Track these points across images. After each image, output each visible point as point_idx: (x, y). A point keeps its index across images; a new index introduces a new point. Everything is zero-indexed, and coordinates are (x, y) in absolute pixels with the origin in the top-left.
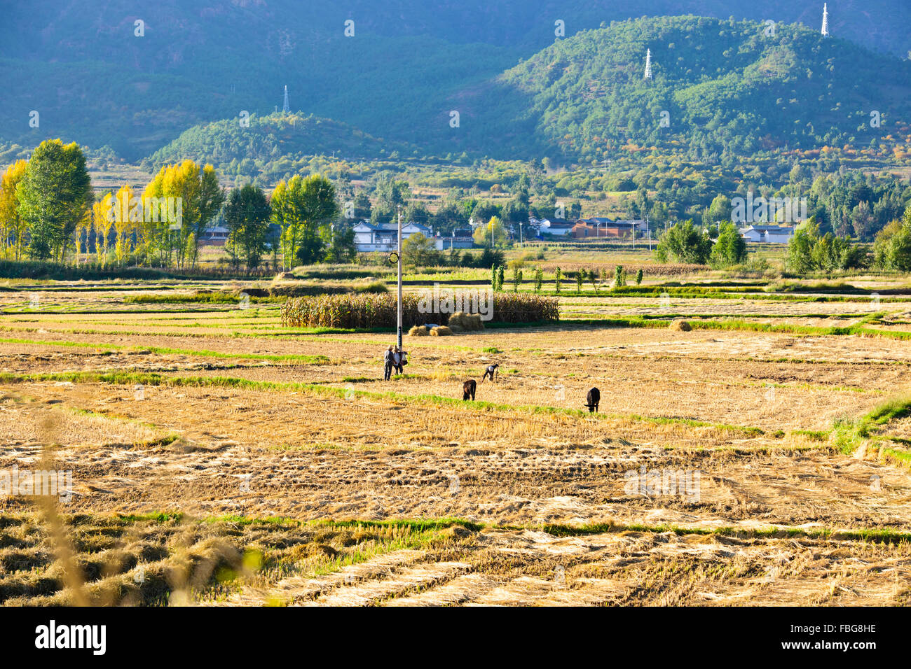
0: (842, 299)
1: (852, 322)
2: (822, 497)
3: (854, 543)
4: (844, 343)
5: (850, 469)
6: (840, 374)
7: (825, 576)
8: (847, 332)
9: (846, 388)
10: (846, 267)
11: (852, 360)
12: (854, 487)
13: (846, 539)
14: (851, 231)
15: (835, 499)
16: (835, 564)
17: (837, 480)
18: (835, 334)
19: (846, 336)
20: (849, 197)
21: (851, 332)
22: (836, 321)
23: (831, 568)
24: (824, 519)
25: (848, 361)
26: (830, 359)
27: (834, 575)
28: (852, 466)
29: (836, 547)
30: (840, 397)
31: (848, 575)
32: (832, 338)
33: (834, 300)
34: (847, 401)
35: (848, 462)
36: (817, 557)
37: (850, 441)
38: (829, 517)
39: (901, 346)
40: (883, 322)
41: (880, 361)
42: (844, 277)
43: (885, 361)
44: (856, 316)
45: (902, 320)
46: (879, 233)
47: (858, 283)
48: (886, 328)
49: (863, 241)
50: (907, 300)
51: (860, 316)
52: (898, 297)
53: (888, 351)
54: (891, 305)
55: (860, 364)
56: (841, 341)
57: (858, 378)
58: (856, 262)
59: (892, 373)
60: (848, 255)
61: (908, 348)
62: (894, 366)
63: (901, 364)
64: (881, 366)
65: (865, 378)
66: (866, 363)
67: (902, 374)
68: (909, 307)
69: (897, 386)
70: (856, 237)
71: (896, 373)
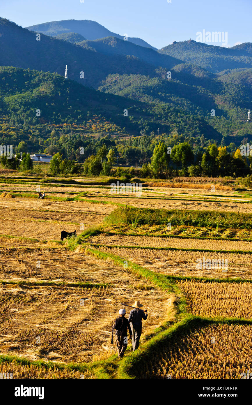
0: (71, 186)
1: (74, 196)
2: (62, 268)
3: (75, 288)
4: (71, 204)
5: (74, 257)
6: (69, 217)
7: (63, 302)
8: (72, 200)
9: (72, 223)
10: (72, 173)
11: (74, 211)
12: (75, 264)
13: (71, 286)
14: (74, 158)
15: (67, 269)
16: (67, 297)
17: (68, 261)
18: (68, 200)
19: (72, 202)
20: (74, 144)
21: (74, 200)
22: (68, 195)
23: (65, 298)
24: (63, 278)
25: (73, 212)
26: (65, 211)
27: (67, 301)
28: (74, 255)
29: (67, 290)
30: (70, 227)
31: (72, 301)
32: (66, 202)
33: (67, 186)
34: (72, 229)
35: (73, 254)
36: (60, 294)
37: (73, 245)
38: (65, 277)
39: (94, 206)
40: (87, 196)
41: (85, 212)
42: (71, 177)
43: (88, 212)
44: (76, 193)
45: (94, 195)
46: (86, 159)
47: (77, 180)
48: (88, 199)
49: (79, 162)
50: (96, 187)
51: (78, 193)
52: (93, 186)
53: (88, 208)
54: (90, 189)
55: (77, 213)
56: (70, 203)
57: (77, 219)
58: (76, 171)
59: (90, 217)
60: (74, 168)
61: (97, 207)
62: (91, 214)
63: (94, 214)
64: (86, 214)
65: (79, 219)
66: (80, 213)
67: (94, 218)
68: (97, 190)
69: (92, 223)
70: (76, 160)
71: (92, 217)
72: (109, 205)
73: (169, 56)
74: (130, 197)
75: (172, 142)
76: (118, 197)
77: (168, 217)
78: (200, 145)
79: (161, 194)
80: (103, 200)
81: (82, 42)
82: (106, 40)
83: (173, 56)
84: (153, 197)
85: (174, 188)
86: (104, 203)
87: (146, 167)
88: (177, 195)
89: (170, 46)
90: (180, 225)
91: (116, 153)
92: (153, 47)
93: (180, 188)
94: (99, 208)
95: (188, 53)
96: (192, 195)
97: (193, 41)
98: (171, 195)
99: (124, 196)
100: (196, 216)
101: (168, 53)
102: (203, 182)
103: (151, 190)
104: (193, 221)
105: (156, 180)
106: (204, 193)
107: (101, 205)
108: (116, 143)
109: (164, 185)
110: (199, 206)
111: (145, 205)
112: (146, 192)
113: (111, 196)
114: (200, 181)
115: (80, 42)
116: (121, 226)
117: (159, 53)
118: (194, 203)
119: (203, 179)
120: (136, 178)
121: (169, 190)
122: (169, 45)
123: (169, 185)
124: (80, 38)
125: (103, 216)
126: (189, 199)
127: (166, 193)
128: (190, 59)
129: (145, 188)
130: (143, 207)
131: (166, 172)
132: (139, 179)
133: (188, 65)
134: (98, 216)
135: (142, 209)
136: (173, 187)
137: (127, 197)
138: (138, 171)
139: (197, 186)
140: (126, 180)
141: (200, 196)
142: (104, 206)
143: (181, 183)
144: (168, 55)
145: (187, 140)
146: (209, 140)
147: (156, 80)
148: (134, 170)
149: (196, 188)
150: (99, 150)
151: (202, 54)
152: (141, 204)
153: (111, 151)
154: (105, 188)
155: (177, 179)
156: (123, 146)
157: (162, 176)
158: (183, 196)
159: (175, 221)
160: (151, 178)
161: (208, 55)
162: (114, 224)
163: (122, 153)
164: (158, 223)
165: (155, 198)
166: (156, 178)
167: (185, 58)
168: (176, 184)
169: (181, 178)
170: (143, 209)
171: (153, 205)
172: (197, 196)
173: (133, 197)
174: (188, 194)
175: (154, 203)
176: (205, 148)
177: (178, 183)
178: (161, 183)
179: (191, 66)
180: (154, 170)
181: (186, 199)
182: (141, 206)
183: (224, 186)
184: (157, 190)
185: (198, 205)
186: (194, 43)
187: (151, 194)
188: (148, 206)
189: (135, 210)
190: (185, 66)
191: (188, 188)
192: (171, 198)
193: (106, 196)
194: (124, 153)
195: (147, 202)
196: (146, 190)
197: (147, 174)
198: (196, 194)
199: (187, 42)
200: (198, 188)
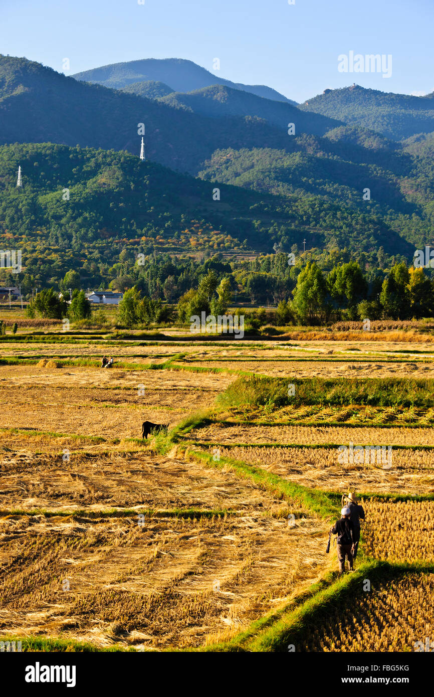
0: (157, 344)
1: (164, 361)
2: (147, 486)
3: (170, 519)
4: (159, 375)
5: (166, 465)
6: (157, 397)
7: (150, 544)
8: (161, 367)
9: (161, 407)
10: (159, 321)
11: (165, 387)
12: (168, 478)
13: (164, 517)
14: (162, 296)
15: (156, 487)
16: (157, 535)
17: (157, 474)
18: (153, 369)
19: (160, 370)
20: (160, 272)
21: (165, 367)
22: (153, 360)
23: (154, 538)
24: (149, 502)
25: (162, 388)
26: (150, 387)
27: (157, 543)
28: (167, 463)
29: (157, 522)
30: (158, 414)
31: (166, 542)
32: (150, 372)
33: (151, 344)
34: (162, 417)
35: (164, 461)
36: (145, 530)
37: (165, 446)
38: (152, 501)
39: (197, 377)
40: (185, 360)
41: (183, 388)
42: (158, 328)
43: (187, 388)
44: (166, 356)
45: (198, 359)
46: (181, 297)
47: (167, 333)
48: (187, 365)
49: (170, 303)
50: (201, 345)
51: (170, 356)
52: (194, 342)
53: (189, 381)
54: (190, 348)
55: (170, 390)
56: (157, 374)
57: (169, 400)
58: (166, 318)
59: (192, 396)
60: (161, 313)
61: (203, 379)
62: (194, 392)
63: (198, 390)
64: (184, 392)
65: (174, 400)
66: (174, 389)
67: (198, 397)
68: (202, 349)
69: (195, 406)
70: (165, 300)
71: (195, 396)
72: (224, 374)
73: (318, 115)
74: (259, 359)
75: (329, 261)
76: (239, 361)
77: (326, 391)
78: (378, 266)
79: (312, 352)
80: (213, 365)
81: (168, 97)
82: (208, 91)
83: (325, 115)
84: (300, 359)
85: (335, 340)
86: (215, 371)
87: (285, 307)
88: (340, 353)
89: (320, 97)
90: (347, 405)
91: (233, 285)
92: (290, 101)
93: (346, 340)
94: (207, 380)
95: (351, 109)
96: (367, 353)
97: (358, 88)
98: (331, 352)
99: (248, 359)
100: (375, 387)
101: (316, 109)
102: (385, 328)
103: (296, 345)
104: (370, 397)
105: (304, 328)
106: (387, 349)
107: (211, 375)
108: (232, 267)
109: (317, 337)
110: (379, 371)
111: (286, 371)
112: (287, 350)
113: (226, 359)
114: (379, 328)
115: (164, 97)
116: (246, 410)
117: (301, 109)
118: (370, 366)
119: (384, 323)
120: (268, 326)
121: (327, 345)
122: (318, 96)
123: (326, 337)
124: (164, 89)
125: (214, 393)
126: (361, 359)
127: (322, 350)
128: (354, 119)
129: (285, 342)
130: (283, 375)
131: (320, 313)
132: (274, 327)
133: (351, 129)
134: (205, 394)
135: (281, 379)
136: (333, 339)
137: (254, 359)
138: (271, 314)
139: (375, 337)
140: (251, 330)
141: (381, 353)
142: (215, 375)
143: (346, 333)
144: (316, 113)
145: (354, 257)
146: (393, 257)
147: (297, 157)
148: (264, 312)
149: (373, 340)
150: (203, 280)
151: (375, 108)
152: (280, 371)
153: (223, 282)
154: (216, 345)
155: (340, 325)
156: (244, 272)
157: (313, 322)
158: (351, 354)
159: (339, 397)
160: (295, 325)
161: (385, 110)
162: (233, 407)
163: (244, 284)
164: (310, 403)
165: (302, 359)
166: (303, 324)
167: (346, 117)
168: (338, 334)
169: (346, 324)
170: (283, 379)
171: (300, 372)
172: (375, 353)
173: (264, 359)
174: (359, 350)
175: (301, 368)
176: (385, 271)
177: (342, 333)
178: (313, 333)
179: (356, 130)
180: (299, 312)
181: (357, 359)
182: (279, 374)
183: (421, 334)
184: (306, 346)
185: (378, 369)
186: (360, 91)
187: (296, 352)
188: (292, 373)
189: (269, 382)
190: (347, 130)
191: (359, 340)
192: (330, 359)
193: (218, 358)
194: (246, 283)
195: (289, 366)
196: (286, 347)
197: (288, 318)
198: (373, 349)
199: (348, 89)
200: (376, 339)
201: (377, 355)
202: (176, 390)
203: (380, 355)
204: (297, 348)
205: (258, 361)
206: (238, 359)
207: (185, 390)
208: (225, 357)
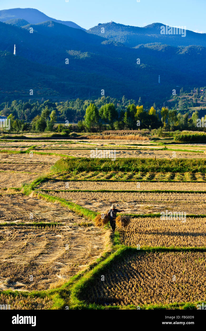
0: (22, 141)
1: (26, 149)
2: (20, 211)
3: (32, 227)
4: (24, 156)
5: (29, 201)
6: (23, 167)
7: (23, 239)
8: (25, 152)
9: (26, 172)
10: (23, 130)
11: (27, 162)
12: (30, 207)
13: (29, 226)
14: (24, 118)
15: (24, 211)
16: (26, 235)
17: (24, 205)
18: (21, 153)
19: (24, 154)
20: (23, 107)
21: (26, 152)
22: (21, 149)
23: (25, 236)
24: (22, 219)
25: (25, 162)
26: (20, 162)
27: (26, 239)
29: (26, 229)
30: (24, 175)
31: (30, 238)
32: (20, 155)
33: (20, 141)
34: (26, 177)
35: (28, 198)
36: (20, 233)
37: (28, 191)
38: (23, 218)
39: (42, 157)
40: (36, 149)
41: (35, 163)
42: (23, 133)
43: (37, 163)
44: (27, 147)
45: (42, 148)
46: (33, 119)
47: (28, 135)
48: (37, 151)
49: (28, 121)
50: (43, 141)
51: (28, 147)
52: (40, 140)
53: (38, 159)
54: (38, 143)
55: (29, 163)
56: (23, 156)
57: (29, 168)
58: (27, 128)
59: (39, 166)
60: (24, 126)
61: (44, 158)
62: (40, 164)
63: (42, 163)
64: (36, 164)
65: (31, 169)
66: (31, 163)
67: (42, 167)
68: (43, 143)
69: (41, 171)
70: (26, 120)
71: (41, 167)
72: (54, 156)
73: (96, 35)
74: (69, 148)
75: (101, 102)
76: (60, 149)
77: (100, 165)
78: (123, 104)
79: (94, 145)
80: (49, 152)
81: (26, 26)
82: (45, 23)
83: (98, 35)
84: (88, 148)
85: (104, 139)
86: (49, 154)
87: (81, 124)
88: (106, 146)
89: (96, 27)
90: (110, 171)
91: (57, 113)
92: (82, 28)
93: (109, 139)
94: (46, 159)
95: (110, 32)
96: (118, 145)
97: (113, 23)
98: (102, 145)
99: (65, 148)
100: (123, 163)
101: (95, 33)
102: (126, 134)
103: (86, 142)
104: (121, 167)
105: (90, 134)
106: (127, 143)
107: (48, 156)
108: (56, 105)
109: (96, 138)
110: (124, 154)
111: (82, 155)
112: (82, 144)
113: (55, 148)
114: (123, 133)
115: (25, 26)
116: (65, 173)
117: (88, 32)
118: (120, 152)
119: (126, 131)
120: (73, 133)
121: (100, 141)
122: (95, 26)
123: (99, 138)
124: (24, 22)
125: (49, 165)
126: (116, 148)
127: (98, 144)
128: (112, 37)
129: (81, 140)
130: (81, 156)
131: (96, 126)
132: (76, 133)
133: (110, 42)
134: (45, 165)
135: (80, 158)
136: (103, 138)
137: (67, 148)
138: (75, 127)
139: (122, 138)
140: (65, 134)
141: (125, 146)
142: (50, 156)
143: (109, 136)
144: (95, 34)
145: (112, 100)
146: (129, 101)
147: (86, 54)
148: (71, 126)
149: (121, 139)
150: (43, 111)
151: (121, 32)
152: (79, 154)
153: (53, 112)
154: (50, 141)
155: (106, 132)
156: (62, 107)
157: (94, 131)
158: (111, 146)
159: (106, 168)
160: (85, 132)
161: (126, 33)
162: (59, 172)
163: (62, 113)
164: (93, 170)
165: (89, 148)
166: (89, 132)
167: (108, 36)
168: (105, 136)
169: (109, 131)
170: (81, 158)
171: (89, 155)
172: (122, 145)
173: (72, 148)
174: (115, 144)
175: (89, 153)
176: (126, 107)
177: (107, 136)
178: (94, 136)
179: (113, 42)
180: (87, 126)
181: (114, 148)
182: (79, 156)
183: (142, 136)
184: (91, 142)
185: (124, 153)
186: (114, 25)
187: (86, 145)
188: (85, 155)
189: (75, 160)
190: (108, 42)
191: (114, 139)
192: (102, 148)
193: (50, 148)
194: (63, 112)
195: (83, 152)
196: (82, 143)
197: (82, 129)
198: (121, 144)
199: (109, 23)
200: (122, 139)
201: (123, 146)
202: (32, 163)
203: (124, 146)
204: (87, 143)
205: (69, 149)
206: (60, 148)
207: (36, 163)
208: (54, 147)
